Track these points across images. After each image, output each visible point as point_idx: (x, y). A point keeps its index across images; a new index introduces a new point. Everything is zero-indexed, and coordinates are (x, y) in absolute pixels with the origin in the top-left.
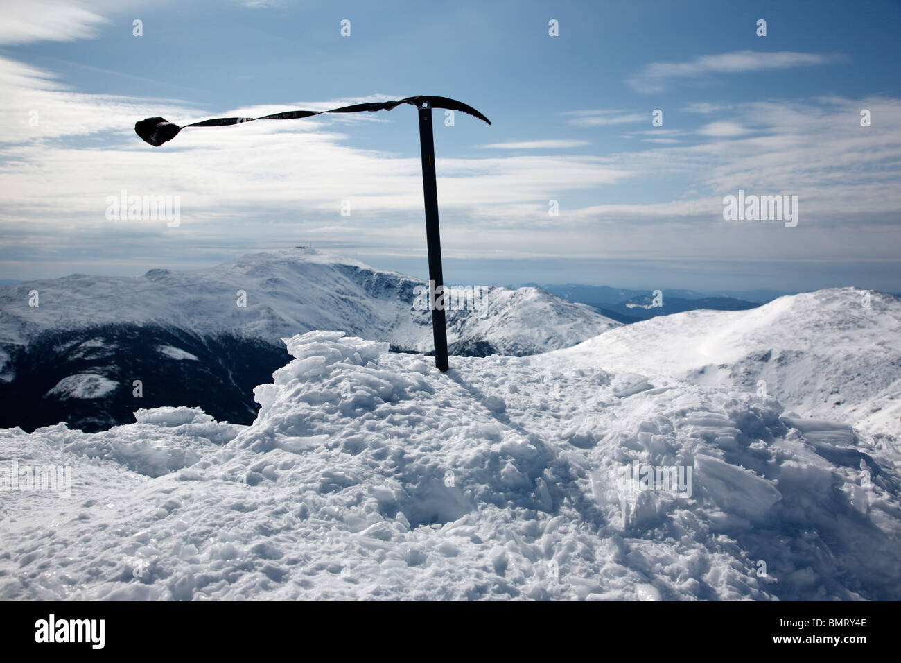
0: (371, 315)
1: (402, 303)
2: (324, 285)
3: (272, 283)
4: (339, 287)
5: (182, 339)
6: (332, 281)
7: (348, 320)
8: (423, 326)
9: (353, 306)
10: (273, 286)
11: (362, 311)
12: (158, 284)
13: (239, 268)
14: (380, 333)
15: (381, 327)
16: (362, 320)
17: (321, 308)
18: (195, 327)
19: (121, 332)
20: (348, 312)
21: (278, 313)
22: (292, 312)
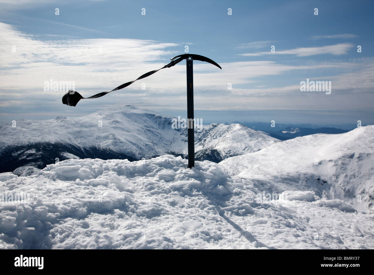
0: (161, 137)
1: (176, 132)
2: (139, 123)
3: (114, 123)
4: (146, 124)
5: (72, 149)
6: (143, 122)
7: (150, 139)
9: (153, 133)
10: (115, 124)
11: (157, 136)
12: (61, 124)
13: (99, 116)
14: (165, 146)
15: (166, 143)
16: (157, 140)
17: (138, 134)
18: (79, 144)
19: (44, 146)
20: (150, 136)
21: (118, 137)
22: (124, 137)
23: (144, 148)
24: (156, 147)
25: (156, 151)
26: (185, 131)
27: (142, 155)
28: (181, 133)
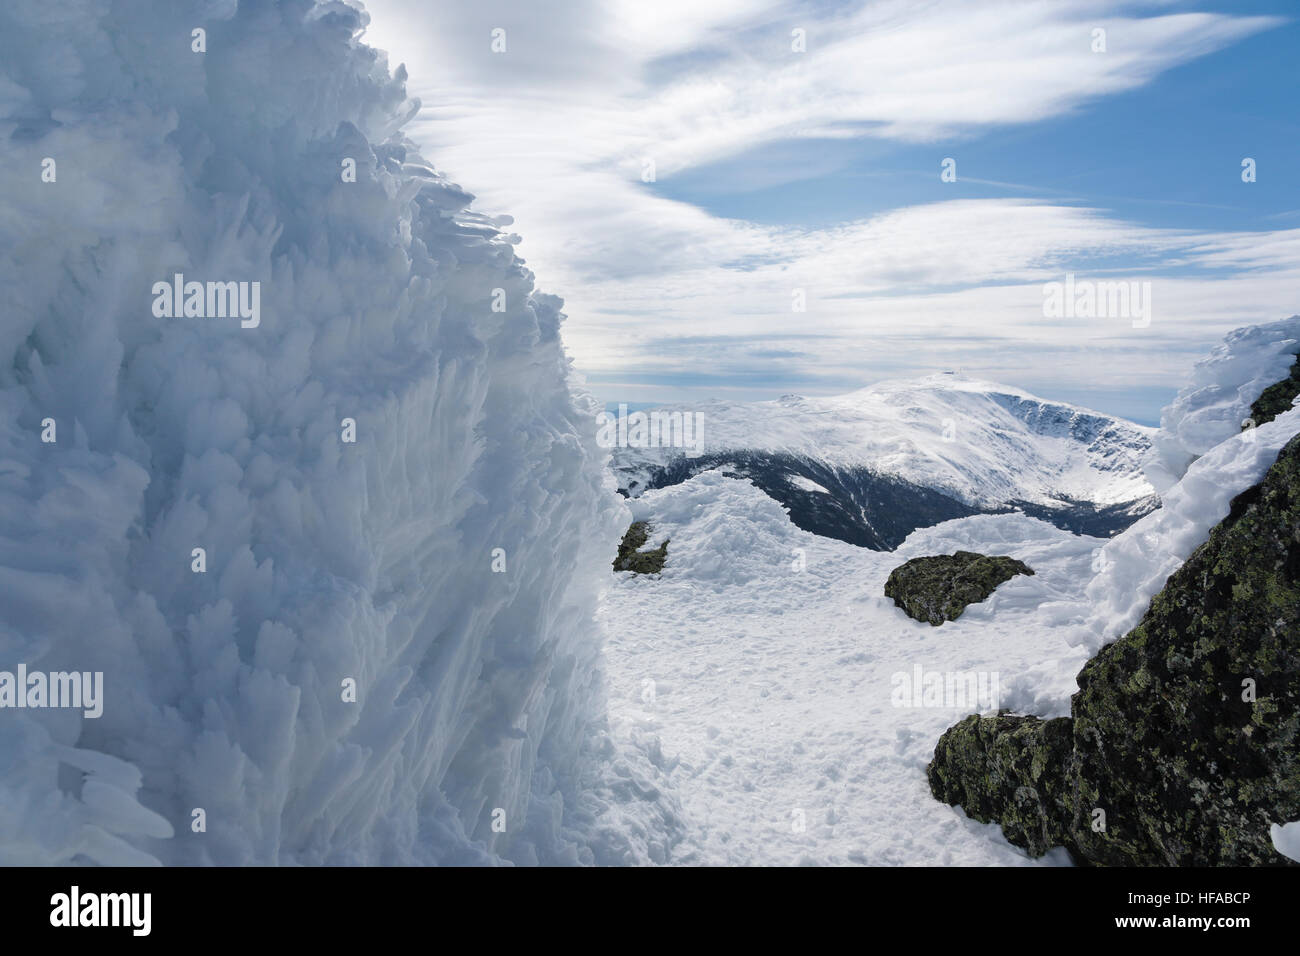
0: (1034, 455)
1: (1076, 442)
2: (976, 417)
3: (914, 413)
4: (993, 419)
5: (812, 470)
6: (985, 413)
7: (1004, 459)
8: (1104, 472)
9: (1010, 443)
10: (915, 416)
11: (1022, 450)
12: (791, 411)
13: (877, 395)
14: (1044, 476)
15: (1046, 470)
16: (1022, 460)
17: (972, 443)
18: (827, 458)
19: (752, 458)
20: (1004, 449)
21: (920, 447)
22: (936, 447)
23: (985, 478)
24: (1017, 478)
25: (1016, 489)
26: (1104, 442)
27: (979, 496)
28: (1091, 446)
